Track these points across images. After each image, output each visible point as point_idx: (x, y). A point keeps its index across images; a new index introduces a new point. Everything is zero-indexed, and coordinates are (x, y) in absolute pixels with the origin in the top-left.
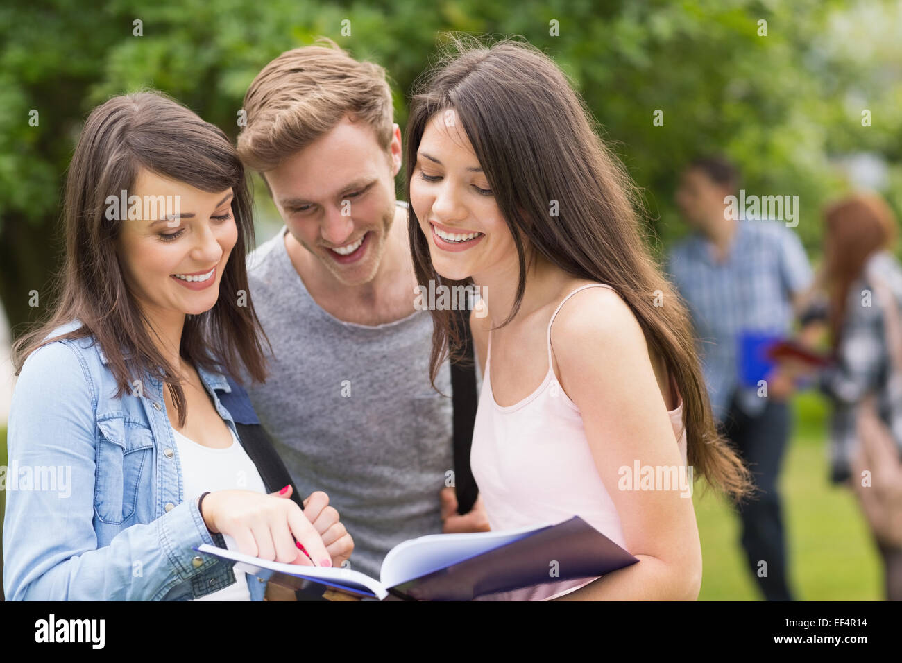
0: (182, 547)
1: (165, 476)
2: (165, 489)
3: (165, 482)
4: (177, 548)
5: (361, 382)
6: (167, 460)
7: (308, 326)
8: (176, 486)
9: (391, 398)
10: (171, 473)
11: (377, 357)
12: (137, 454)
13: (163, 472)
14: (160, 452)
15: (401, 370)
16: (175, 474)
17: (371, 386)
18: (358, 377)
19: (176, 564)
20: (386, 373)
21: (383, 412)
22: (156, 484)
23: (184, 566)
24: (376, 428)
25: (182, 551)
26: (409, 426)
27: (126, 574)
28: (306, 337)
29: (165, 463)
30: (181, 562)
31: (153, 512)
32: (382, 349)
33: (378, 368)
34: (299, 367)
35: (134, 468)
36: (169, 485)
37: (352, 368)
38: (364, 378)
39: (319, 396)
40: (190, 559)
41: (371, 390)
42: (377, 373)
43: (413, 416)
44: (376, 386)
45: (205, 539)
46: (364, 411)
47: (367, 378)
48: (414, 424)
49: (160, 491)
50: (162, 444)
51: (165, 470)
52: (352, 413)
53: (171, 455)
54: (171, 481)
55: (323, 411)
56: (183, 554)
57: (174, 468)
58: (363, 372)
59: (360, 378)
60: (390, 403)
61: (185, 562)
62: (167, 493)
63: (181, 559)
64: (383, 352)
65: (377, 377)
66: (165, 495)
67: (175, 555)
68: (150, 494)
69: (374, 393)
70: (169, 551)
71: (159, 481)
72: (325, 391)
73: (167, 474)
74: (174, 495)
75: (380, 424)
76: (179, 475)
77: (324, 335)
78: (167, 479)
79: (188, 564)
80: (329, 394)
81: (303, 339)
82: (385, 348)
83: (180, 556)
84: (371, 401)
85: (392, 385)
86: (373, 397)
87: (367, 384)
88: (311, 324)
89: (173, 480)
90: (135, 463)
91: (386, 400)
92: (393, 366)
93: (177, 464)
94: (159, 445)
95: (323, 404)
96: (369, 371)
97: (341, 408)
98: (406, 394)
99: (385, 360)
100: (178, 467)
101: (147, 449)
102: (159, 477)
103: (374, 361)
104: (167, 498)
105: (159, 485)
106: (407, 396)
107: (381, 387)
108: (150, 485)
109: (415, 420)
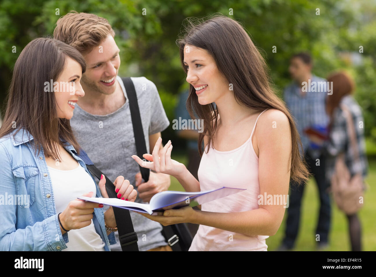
0: (53, 242)
1: (45, 184)
2: (45, 189)
3: (45, 186)
4: (51, 242)
5: (102, 137)
6: (45, 178)
7: (80, 119)
8: (49, 187)
9: (113, 143)
10: (47, 182)
11: (107, 127)
12: (32, 178)
13: (44, 183)
14: (42, 175)
15: (116, 132)
16: (48, 183)
17: (106, 138)
18: (101, 135)
19: (50, 247)
20: (111, 133)
21: (111, 148)
22: (41, 187)
23: (53, 249)
24: (109, 155)
25: (53, 244)
26: (121, 153)
27: (31, 247)
28: (80, 123)
29: (44, 179)
30: (52, 247)
31: (42, 199)
32: (108, 124)
33: (107, 131)
34: (79, 134)
35: (32, 183)
36: (47, 187)
37: (98, 132)
38: (103, 135)
39: (87, 144)
40: (56, 246)
41: (106, 140)
42: (107, 133)
43: (122, 149)
44: (108, 138)
45: (62, 240)
46: (104, 148)
47: (104, 135)
48: (123, 152)
49: (43, 190)
50: (42, 172)
51: (45, 182)
52: (100, 149)
53: (46, 176)
54: (47, 185)
55: (89, 150)
56: (53, 245)
57: (48, 180)
58: (102, 133)
59: (101, 136)
60: (113, 144)
61: (53, 247)
62: (46, 190)
63: (52, 246)
64: (109, 125)
65: (108, 135)
66: (46, 191)
67: (50, 245)
68: (40, 192)
69: (107, 141)
70: (48, 243)
71: (42, 186)
72: (89, 142)
73: (45, 183)
74: (49, 191)
75: (110, 153)
76: (50, 183)
77: (86, 121)
78: (46, 185)
79: (55, 248)
80: (91, 143)
81: (79, 124)
82: (109, 124)
83: (52, 245)
84: (106, 144)
85: (113, 137)
86: (107, 143)
87: (104, 138)
88: (81, 118)
89: (48, 185)
90: (32, 181)
91: (112, 143)
92: (113, 130)
93: (49, 178)
94: (41, 172)
95: (89, 147)
96: (104, 133)
97: (96, 148)
98: (119, 140)
99: (110, 128)
100: (50, 180)
101: (36, 175)
102: (42, 185)
103: (106, 129)
104: (47, 192)
105: (43, 188)
106: (119, 141)
107: (110, 139)
108: (39, 189)
109: (124, 151)
